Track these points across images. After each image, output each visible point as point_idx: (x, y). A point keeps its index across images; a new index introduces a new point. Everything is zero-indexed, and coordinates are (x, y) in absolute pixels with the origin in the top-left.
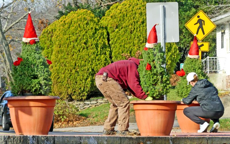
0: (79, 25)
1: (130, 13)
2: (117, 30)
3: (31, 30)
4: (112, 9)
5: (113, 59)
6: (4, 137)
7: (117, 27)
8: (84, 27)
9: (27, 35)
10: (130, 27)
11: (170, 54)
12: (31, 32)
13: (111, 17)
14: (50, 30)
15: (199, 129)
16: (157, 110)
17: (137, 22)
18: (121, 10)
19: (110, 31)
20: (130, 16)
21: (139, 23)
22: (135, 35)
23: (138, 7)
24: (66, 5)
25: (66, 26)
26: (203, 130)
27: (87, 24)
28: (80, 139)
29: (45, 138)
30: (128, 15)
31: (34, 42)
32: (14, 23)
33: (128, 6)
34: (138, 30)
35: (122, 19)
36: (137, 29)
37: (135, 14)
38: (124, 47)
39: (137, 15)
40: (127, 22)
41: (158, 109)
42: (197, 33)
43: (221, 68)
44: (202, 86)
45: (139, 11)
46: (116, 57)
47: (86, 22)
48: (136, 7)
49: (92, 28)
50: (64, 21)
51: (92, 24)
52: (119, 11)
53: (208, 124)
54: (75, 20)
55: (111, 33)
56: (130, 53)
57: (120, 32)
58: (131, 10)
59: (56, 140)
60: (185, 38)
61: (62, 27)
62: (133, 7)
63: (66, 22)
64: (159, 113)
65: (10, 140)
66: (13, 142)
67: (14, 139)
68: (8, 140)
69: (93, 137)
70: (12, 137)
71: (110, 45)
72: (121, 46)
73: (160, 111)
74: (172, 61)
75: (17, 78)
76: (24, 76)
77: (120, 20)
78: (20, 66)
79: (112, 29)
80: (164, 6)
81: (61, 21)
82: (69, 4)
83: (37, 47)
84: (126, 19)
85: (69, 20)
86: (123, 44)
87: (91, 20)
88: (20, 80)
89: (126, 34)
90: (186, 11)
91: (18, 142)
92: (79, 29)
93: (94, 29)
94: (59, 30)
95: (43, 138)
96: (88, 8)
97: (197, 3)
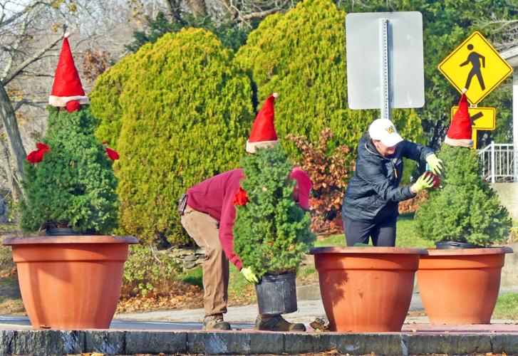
0: (184, 65)
1: (307, 38)
2: (275, 78)
3: (70, 77)
4: (265, 28)
6: (4, 334)
7: (275, 72)
8: (196, 72)
9: (61, 88)
10: (307, 70)
12: (68, 83)
13: (262, 47)
16: (372, 269)
17: (323, 59)
18: (285, 31)
19: (258, 81)
20: (307, 45)
21: (327, 61)
22: (318, 91)
23: (326, 22)
24: (154, 17)
25: (154, 68)
27: (204, 63)
28: (187, 340)
29: (102, 337)
30: (302, 43)
31: (77, 106)
32: (28, 61)
33: (301, 20)
34: (326, 77)
35: (287, 52)
36: (323, 75)
37: (320, 39)
38: (292, 120)
39: (324, 43)
40: (299, 59)
41: (374, 267)
45: (329, 33)
47: (200, 58)
48: (320, 24)
49: (215, 74)
50: (149, 57)
51: (215, 62)
52: (280, 33)
54: (176, 53)
55: (261, 84)
56: (307, 132)
57: (283, 82)
58: (308, 30)
60: (438, 97)
61: (142, 71)
62: (314, 24)
63: (154, 58)
64: (376, 278)
65: (17, 342)
66: (26, 345)
67: (27, 338)
68: (13, 341)
69: (217, 334)
70: (23, 333)
72: (284, 116)
73: (378, 272)
75: (34, 192)
76: (53, 188)
77: (282, 55)
78: (42, 163)
79: (263, 75)
80: (387, 22)
81: (142, 57)
82: (161, 15)
83: (83, 118)
84: (297, 51)
85: (160, 53)
86: (290, 111)
87: (214, 55)
88: (43, 197)
89: (297, 88)
90: (440, 33)
91: (39, 345)
92: (184, 76)
93: (220, 74)
94: (137, 77)
95: (97, 337)
96: (206, 24)
97: (467, 15)
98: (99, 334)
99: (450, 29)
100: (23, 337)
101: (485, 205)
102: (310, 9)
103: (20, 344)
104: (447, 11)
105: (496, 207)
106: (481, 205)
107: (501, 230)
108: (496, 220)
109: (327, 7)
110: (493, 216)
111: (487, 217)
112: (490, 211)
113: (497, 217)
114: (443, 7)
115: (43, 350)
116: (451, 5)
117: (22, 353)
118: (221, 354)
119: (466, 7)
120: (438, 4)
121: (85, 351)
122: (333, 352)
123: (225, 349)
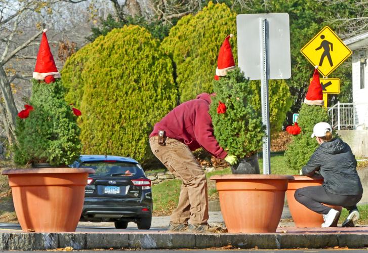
0: (126, 51)
1: (210, 32)
2: (188, 59)
3: (47, 59)
4: (181, 25)
6: (3, 235)
7: (188, 55)
8: (134, 55)
9: (41, 67)
10: (211, 54)
11: (275, 98)
12: (47, 64)
13: (179, 38)
14: (79, 60)
15: (323, 222)
16: (255, 190)
18: (195, 27)
19: (177, 61)
20: (211, 36)
23: (223, 21)
25: (105, 53)
27: (139, 49)
28: (129, 239)
29: (71, 237)
30: (207, 35)
31: (53, 79)
32: (19, 48)
33: (206, 19)
35: (197, 41)
37: (219, 32)
38: (201, 88)
39: (221, 34)
40: (205, 46)
41: (257, 189)
43: (360, 122)
44: (331, 150)
45: (226, 28)
47: (137, 46)
48: (219, 22)
49: (147, 56)
50: (102, 45)
51: (147, 49)
52: (191, 28)
54: (120, 42)
55: (179, 64)
57: (194, 62)
58: (211, 26)
59: (89, 239)
60: (301, 71)
61: (97, 55)
62: (215, 22)
63: (105, 46)
64: (259, 196)
65: (12, 241)
66: (18, 243)
67: (19, 238)
68: (9, 240)
69: (150, 235)
70: (16, 235)
71: (176, 84)
72: (195, 85)
73: (260, 192)
75: (23, 138)
77: (194, 43)
79: (180, 57)
80: (265, 20)
81: (97, 45)
82: (110, 16)
83: (57, 87)
84: (203, 40)
85: (110, 42)
86: (199, 82)
87: (147, 43)
88: (29, 141)
89: (203, 66)
90: (302, 28)
91: (27, 243)
92: (126, 58)
93: (151, 57)
94: (94, 59)
95: (67, 238)
96: (141, 22)
97: (320, 15)
98: (68, 235)
99: (308, 25)
100: (16, 238)
102: (212, 12)
103: (14, 243)
104: (307, 12)
109: (224, 10)
114: (304, 9)
115: (30, 247)
116: (309, 8)
117: (16, 249)
118: (152, 248)
119: (319, 10)
120: (300, 8)
121: (59, 247)
122: (229, 246)
123: (155, 245)
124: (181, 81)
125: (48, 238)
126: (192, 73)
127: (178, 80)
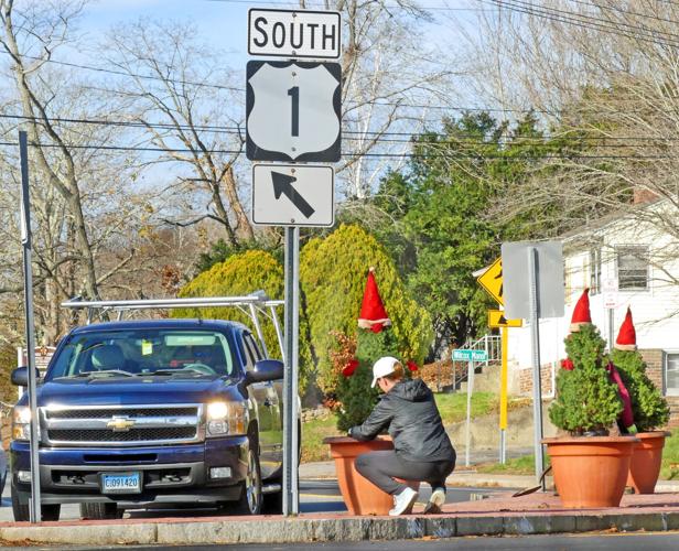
0: (250, 279)
1: (343, 257)
2: (320, 288)
3: (375, 304)
4: (308, 250)
5: (313, 341)
7: (319, 283)
8: (258, 285)
9: (367, 313)
10: (344, 282)
11: (417, 331)
12: (374, 309)
13: (309, 264)
14: (195, 290)
15: (393, 506)
17: (356, 273)
18: (326, 252)
19: (306, 291)
20: (344, 263)
21: (359, 275)
22: (352, 297)
23: (357, 245)
24: (216, 243)
25: (226, 282)
26: (402, 510)
27: (265, 277)
28: (503, 523)
29: (439, 522)
30: (340, 261)
31: (381, 328)
33: (338, 243)
34: (359, 287)
35: (328, 268)
36: (356, 285)
37: (353, 257)
38: (333, 320)
39: (356, 260)
40: (337, 273)
42: (501, 294)
44: (408, 395)
45: (360, 253)
46: (318, 337)
47: (261, 274)
48: (352, 246)
49: (274, 285)
50: (222, 273)
51: (273, 277)
52: (322, 254)
53: (414, 493)
54: (243, 270)
55: (309, 293)
56: (345, 329)
57: (326, 291)
58: (344, 250)
59: (459, 525)
60: (435, 300)
61: (217, 284)
62: (348, 246)
63: (227, 274)
65: (373, 529)
67: (381, 525)
70: (377, 521)
71: (306, 315)
72: (327, 317)
74: (422, 344)
75: (348, 399)
76: (364, 396)
77: (325, 270)
78: (353, 377)
79: (310, 286)
80: (535, 250)
81: (215, 273)
82: (222, 241)
83: (387, 337)
84: (336, 266)
85: (231, 270)
86: (331, 313)
87: (273, 271)
88: (356, 403)
89: (336, 295)
90: (437, 251)
91: (390, 531)
92: (250, 287)
93: (277, 286)
94: (213, 289)
95: (435, 523)
96: (257, 247)
97: (456, 237)
98: (437, 520)
99: (443, 248)
100: (378, 525)
101: (650, 397)
102: (345, 235)
103: (375, 530)
104: (441, 234)
105: (658, 399)
106: (646, 397)
107: (663, 417)
108: (658, 410)
109: (358, 233)
110: (656, 407)
111: (651, 408)
112: (653, 402)
113: (659, 407)
114: (438, 231)
115: (393, 535)
116: (444, 230)
117: (378, 538)
118: (530, 534)
119: (455, 231)
120: (433, 229)
121: (426, 535)
122: (613, 529)
123: (532, 529)
124: (311, 313)
125: (414, 524)
126: (323, 303)
127: (308, 311)
